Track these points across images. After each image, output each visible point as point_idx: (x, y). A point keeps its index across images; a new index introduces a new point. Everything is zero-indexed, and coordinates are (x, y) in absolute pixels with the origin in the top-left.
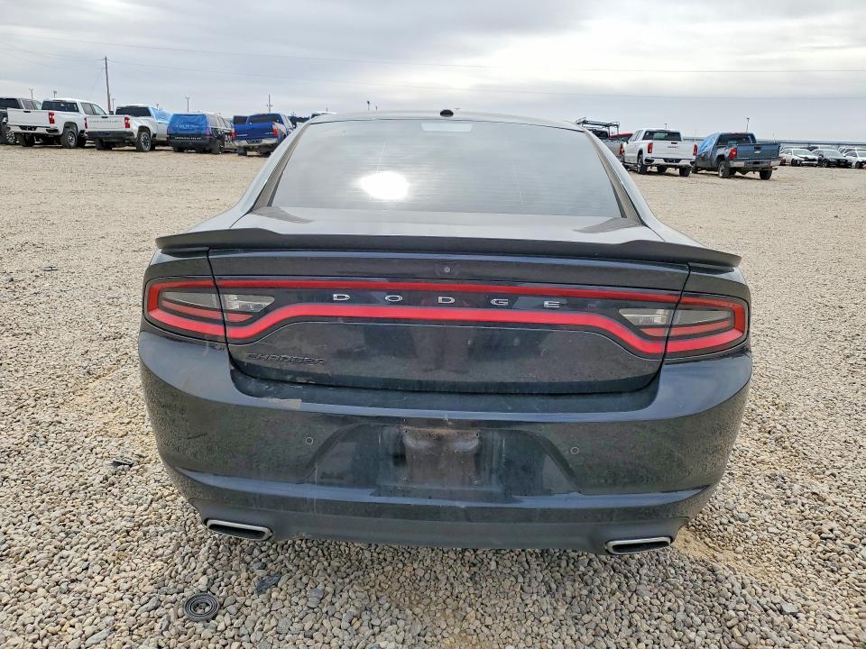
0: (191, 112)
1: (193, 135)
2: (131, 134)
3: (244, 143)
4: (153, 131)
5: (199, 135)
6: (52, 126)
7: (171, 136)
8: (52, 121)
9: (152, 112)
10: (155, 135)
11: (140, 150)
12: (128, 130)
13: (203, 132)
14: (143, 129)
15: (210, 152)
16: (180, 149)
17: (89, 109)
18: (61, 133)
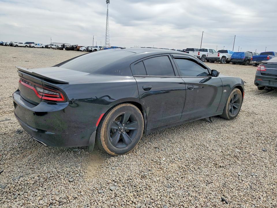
0: (240, 51)
1: (239, 59)
2: (219, 58)
3: (255, 62)
4: (227, 57)
5: (240, 59)
6: (199, 56)
7: (232, 59)
8: (199, 54)
9: (228, 52)
10: (227, 59)
11: (221, 63)
12: (218, 57)
13: (242, 58)
14: (223, 57)
15: (244, 64)
16: (234, 63)
17: (211, 51)
18: (201, 58)
